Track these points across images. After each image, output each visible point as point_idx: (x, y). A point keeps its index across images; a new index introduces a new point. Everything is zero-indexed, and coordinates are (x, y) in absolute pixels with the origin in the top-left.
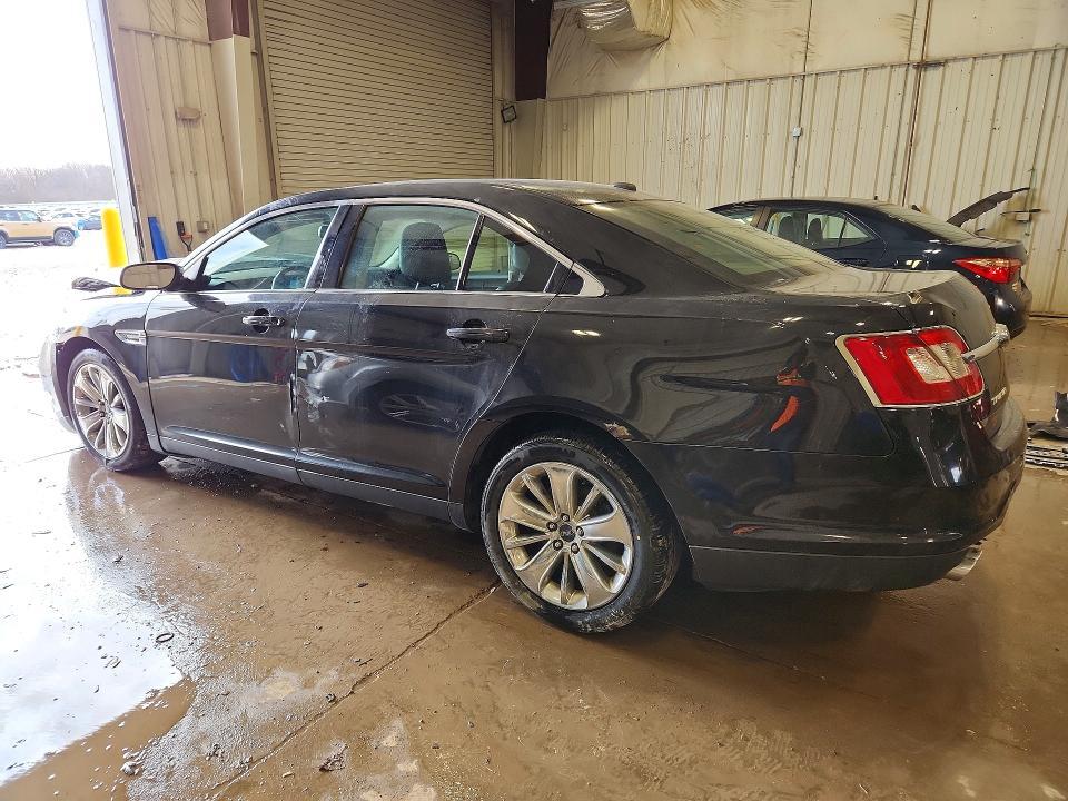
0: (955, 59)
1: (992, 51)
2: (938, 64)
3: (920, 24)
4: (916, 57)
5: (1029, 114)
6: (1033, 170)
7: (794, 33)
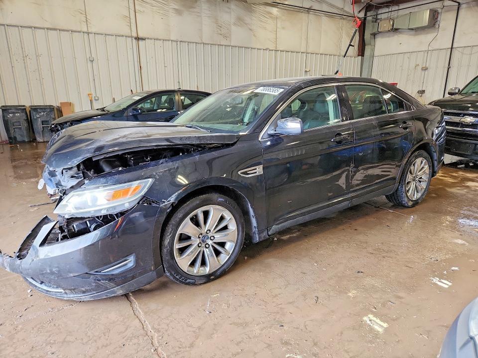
0: (148, 38)
1: (159, 38)
2: (143, 39)
3: (133, 21)
4: (135, 35)
5: (174, 63)
6: (179, 82)
7: (79, 12)
